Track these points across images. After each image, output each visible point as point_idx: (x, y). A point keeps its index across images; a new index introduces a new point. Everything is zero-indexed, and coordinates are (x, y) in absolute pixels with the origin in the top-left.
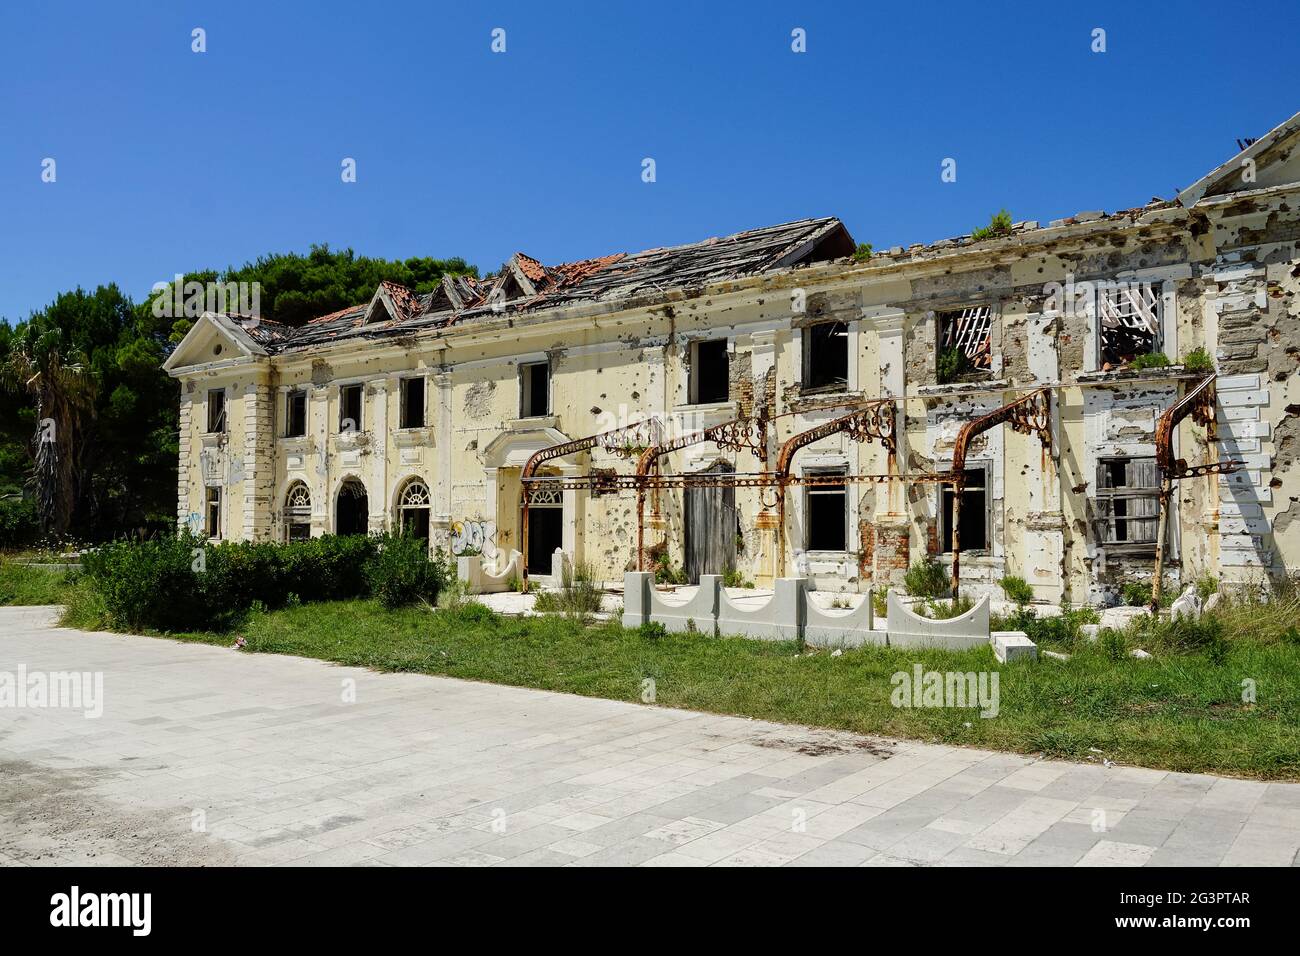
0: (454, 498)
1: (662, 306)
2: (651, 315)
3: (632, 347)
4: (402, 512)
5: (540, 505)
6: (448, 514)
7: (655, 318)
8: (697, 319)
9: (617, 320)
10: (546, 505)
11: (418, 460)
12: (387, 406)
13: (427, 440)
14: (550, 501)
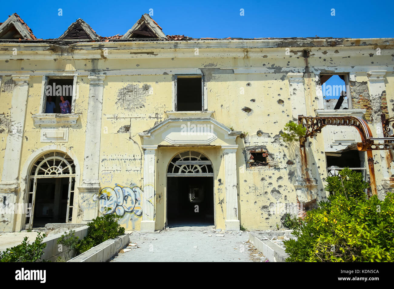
0: (102, 169)
1: (302, 49)
2: (292, 54)
3: (275, 73)
4: (35, 181)
5: (187, 175)
6: (97, 182)
7: (294, 56)
8: (325, 60)
9: (263, 55)
10: (194, 175)
11: (62, 138)
12: (28, 96)
13: (73, 124)
14: (198, 172)
